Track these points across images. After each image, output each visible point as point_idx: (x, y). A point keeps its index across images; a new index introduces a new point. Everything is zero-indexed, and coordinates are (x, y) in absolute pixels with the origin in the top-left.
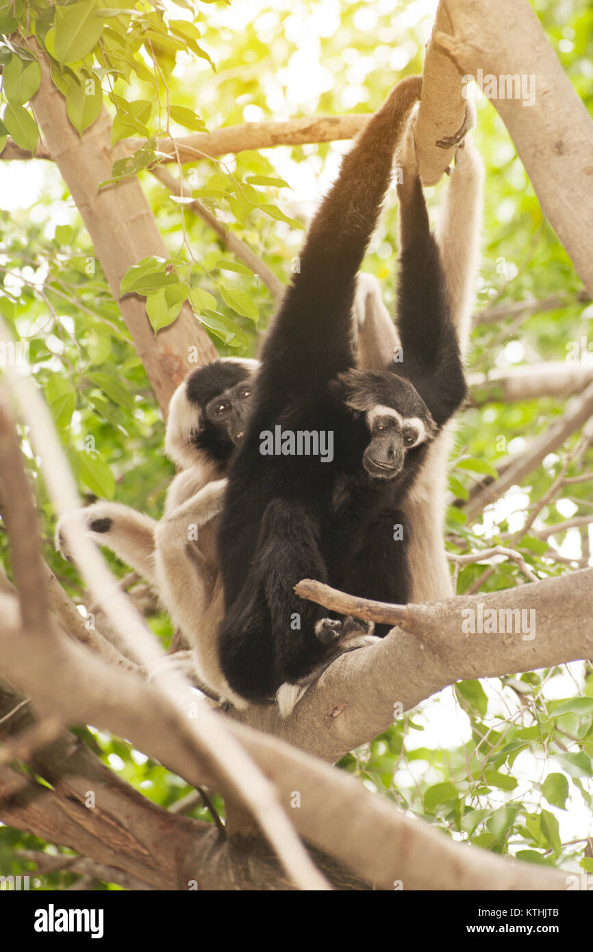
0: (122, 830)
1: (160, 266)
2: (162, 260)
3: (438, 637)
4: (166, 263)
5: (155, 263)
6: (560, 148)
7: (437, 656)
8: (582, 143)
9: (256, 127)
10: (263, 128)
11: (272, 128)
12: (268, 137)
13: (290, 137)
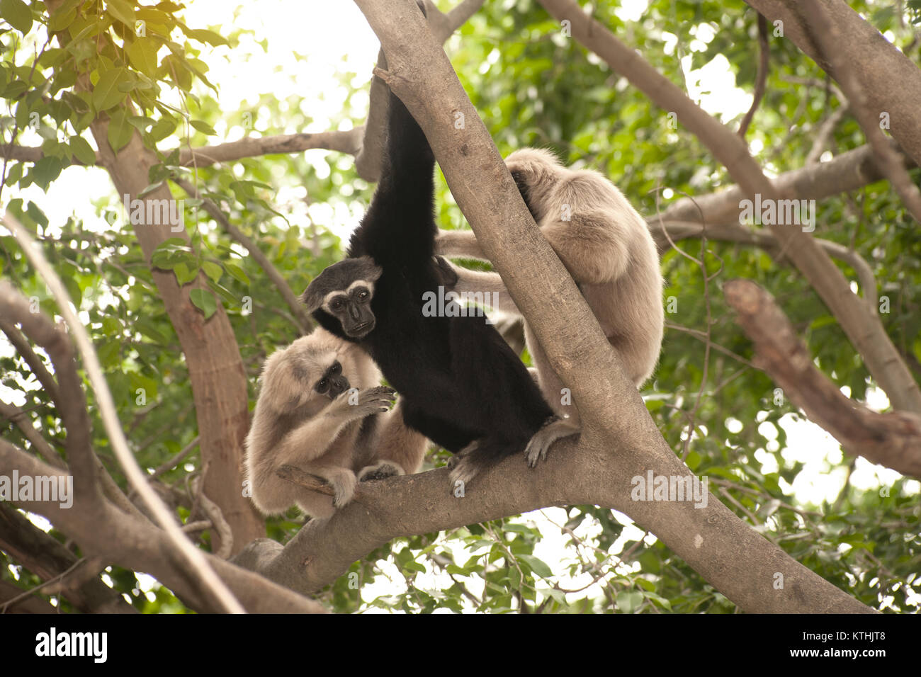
3: (379, 505)
6: (464, 151)
7: (379, 519)
8: (480, 147)
9: (250, 141)
10: (256, 141)
11: (262, 141)
12: (259, 148)
13: (275, 148)
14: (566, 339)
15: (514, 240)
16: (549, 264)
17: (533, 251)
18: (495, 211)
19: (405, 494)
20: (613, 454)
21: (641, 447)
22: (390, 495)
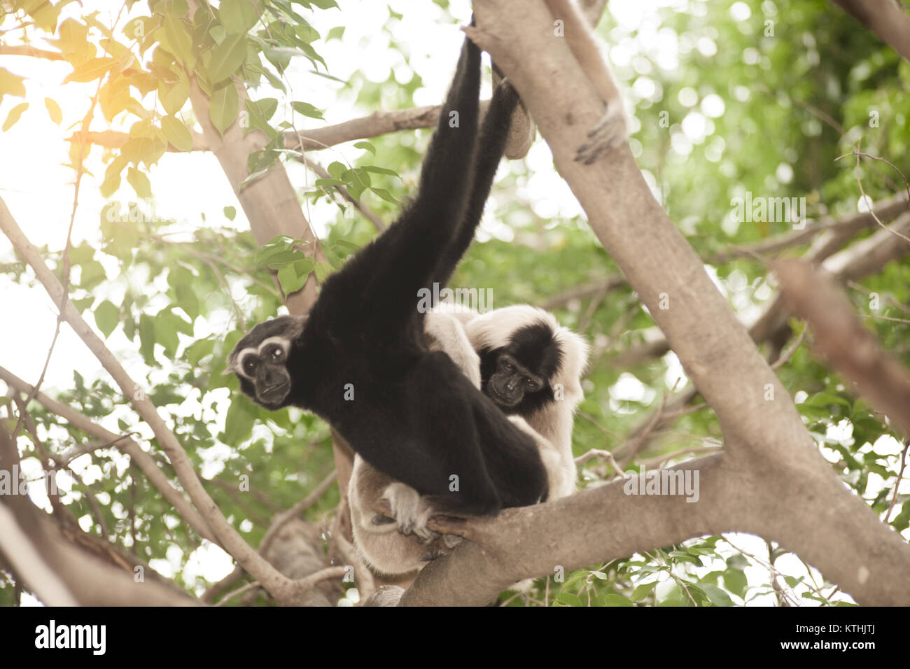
1: (288, 246)
2: (290, 241)
3: (494, 543)
4: (293, 242)
5: (283, 243)
6: (569, 120)
7: (495, 560)
8: (589, 114)
9: (381, 116)
10: (387, 116)
11: (394, 116)
12: (391, 125)
13: (409, 123)
14: (698, 339)
15: (631, 224)
16: (675, 251)
17: (656, 236)
18: (608, 190)
19: (524, 529)
20: (761, 475)
21: (794, 465)
22: (507, 531)
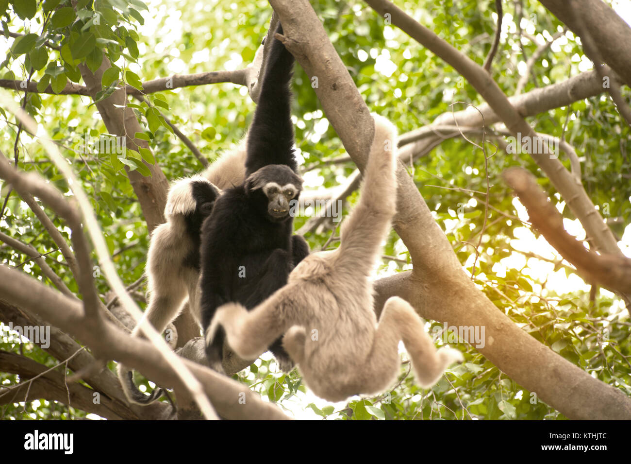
0: (126, 408)
6: (335, 87)
8: (345, 84)
9: (178, 77)
10: (182, 77)
12: (184, 82)
13: (194, 82)
